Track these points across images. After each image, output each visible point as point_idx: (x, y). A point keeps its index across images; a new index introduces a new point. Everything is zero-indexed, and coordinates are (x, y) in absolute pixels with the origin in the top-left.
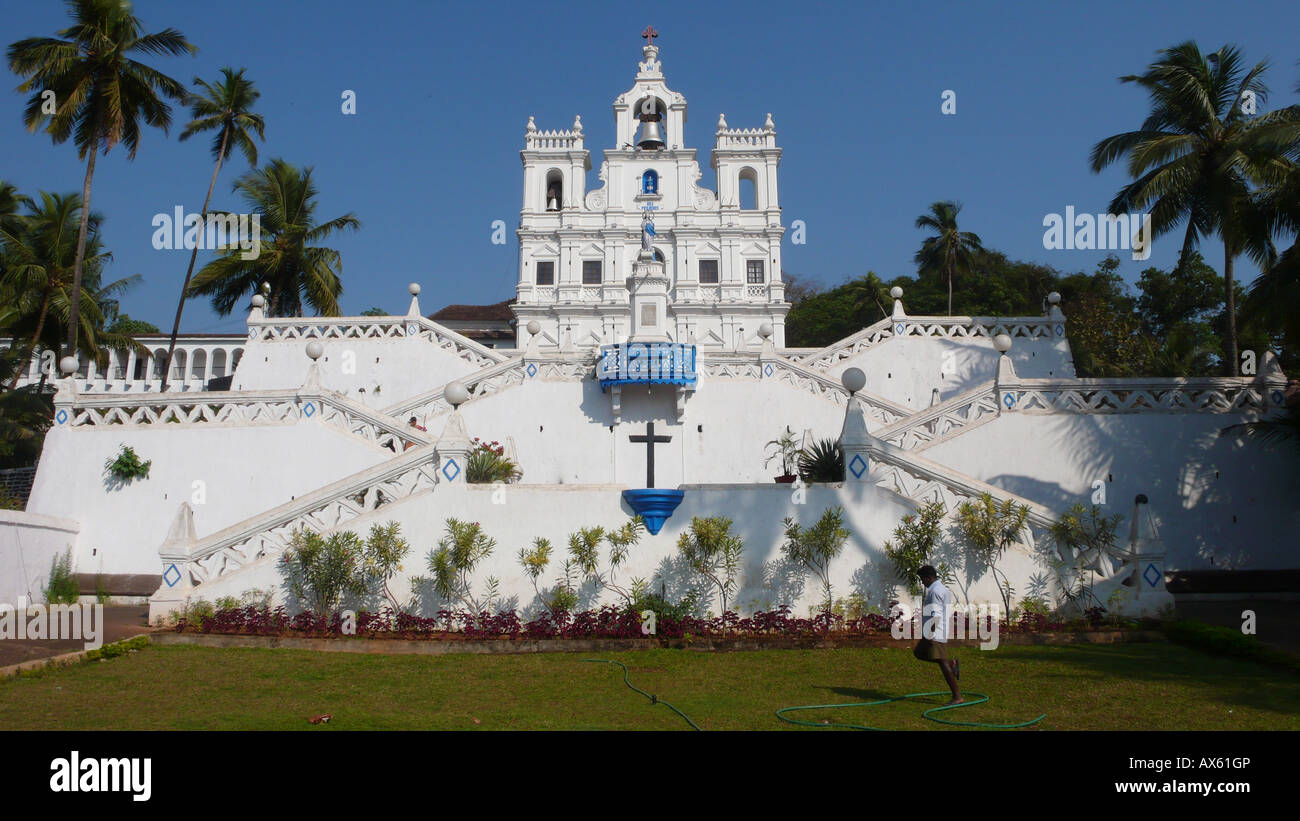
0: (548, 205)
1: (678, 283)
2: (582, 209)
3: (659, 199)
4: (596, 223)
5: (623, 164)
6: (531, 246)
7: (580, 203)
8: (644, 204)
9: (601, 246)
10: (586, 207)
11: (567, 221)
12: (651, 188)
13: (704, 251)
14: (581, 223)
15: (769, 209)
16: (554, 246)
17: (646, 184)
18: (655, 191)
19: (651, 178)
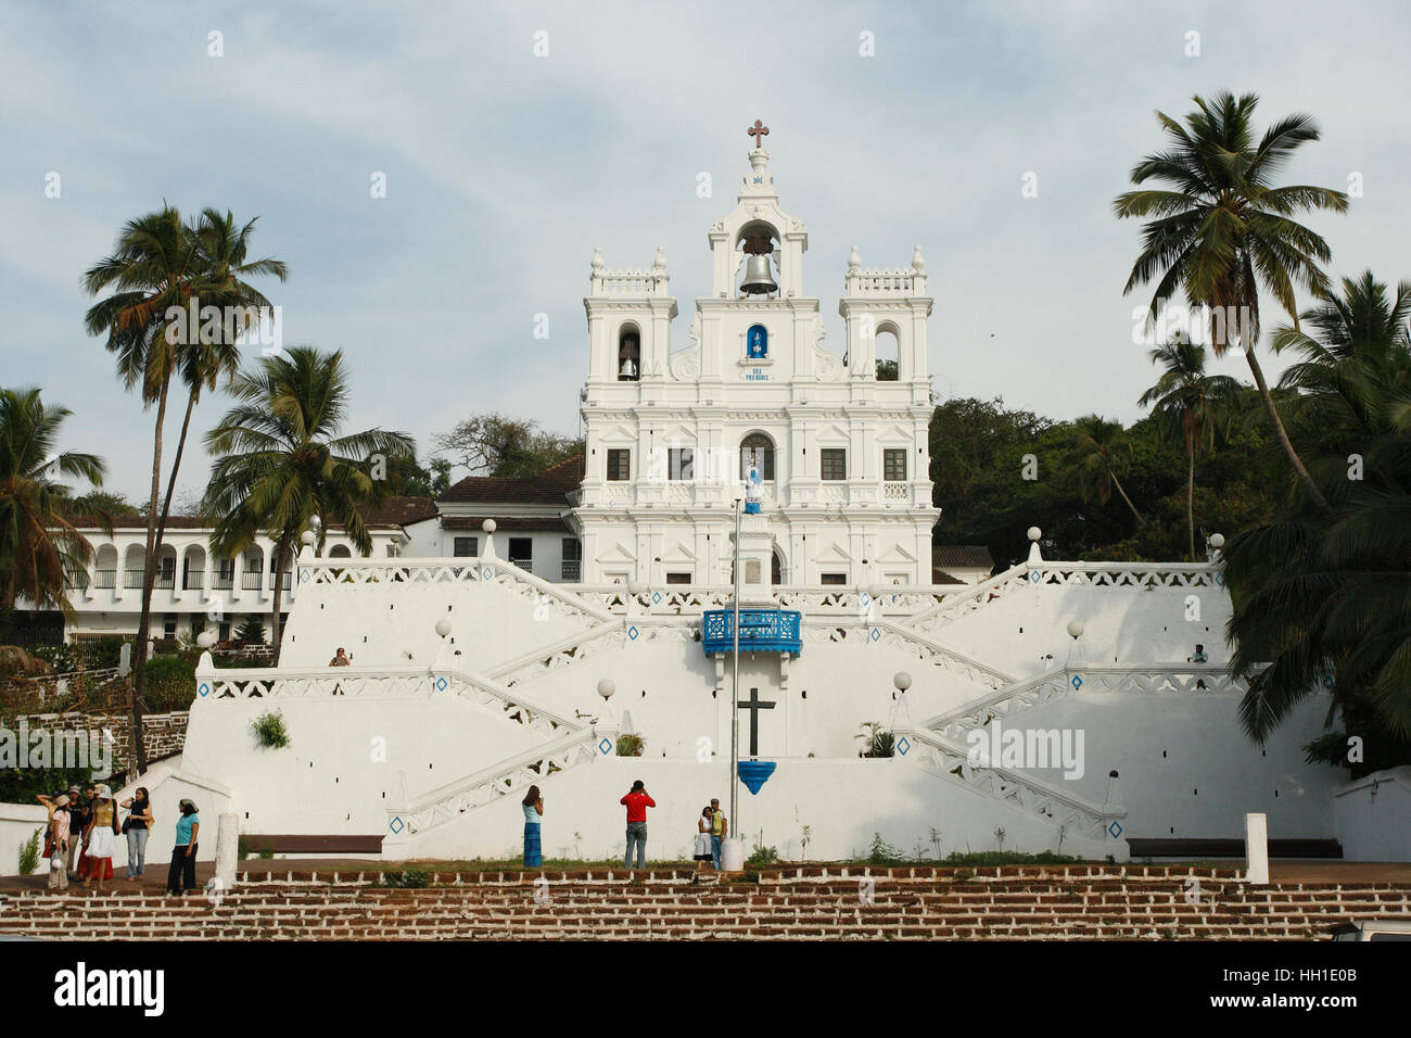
0: (620, 371)
1: (794, 480)
2: (666, 377)
3: (768, 365)
4: (686, 399)
5: (722, 316)
6: (600, 427)
7: (664, 370)
8: (749, 371)
9: (692, 428)
10: (672, 376)
11: (647, 395)
12: (758, 349)
13: (826, 438)
14: (666, 398)
15: (915, 380)
16: (630, 427)
17: (752, 343)
18: (763, 353)
19: (758, 338)
